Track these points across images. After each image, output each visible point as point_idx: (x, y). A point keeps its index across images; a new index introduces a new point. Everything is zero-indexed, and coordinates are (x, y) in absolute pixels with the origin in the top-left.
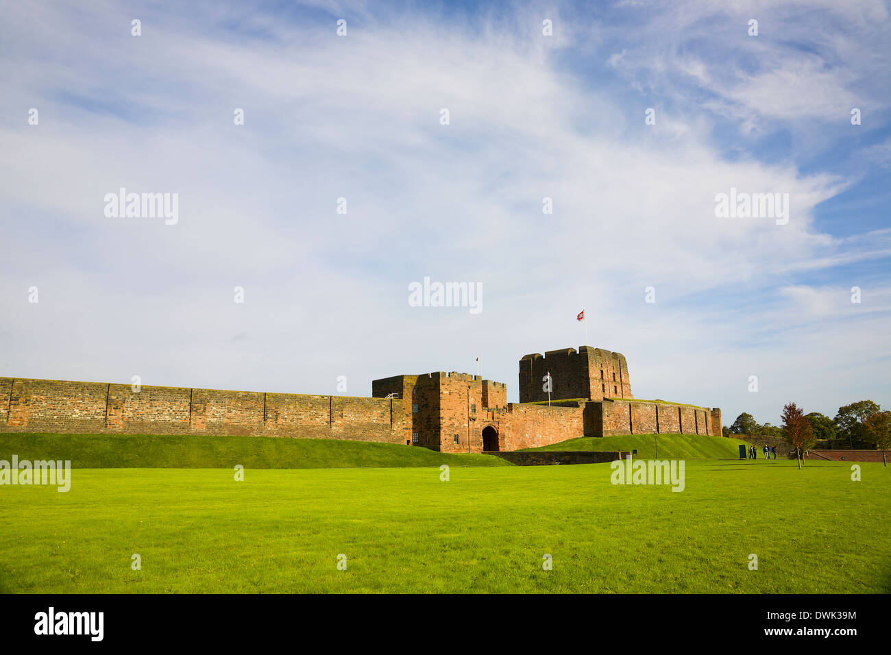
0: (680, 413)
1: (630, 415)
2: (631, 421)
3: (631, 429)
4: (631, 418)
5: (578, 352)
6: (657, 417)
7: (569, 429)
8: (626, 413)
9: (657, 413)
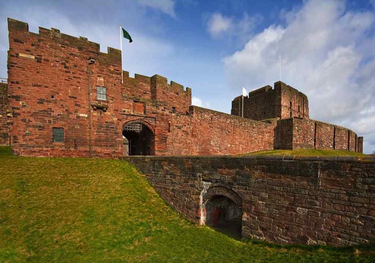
0: (349, 135)
1: (315, 132)
2: (315, 137)
3: (315, 145)
4: (315, 135)
5: (273, 88)
6: (334, 136)
7: (260, 141)
8: (312, 130)
9: (334, 133)
